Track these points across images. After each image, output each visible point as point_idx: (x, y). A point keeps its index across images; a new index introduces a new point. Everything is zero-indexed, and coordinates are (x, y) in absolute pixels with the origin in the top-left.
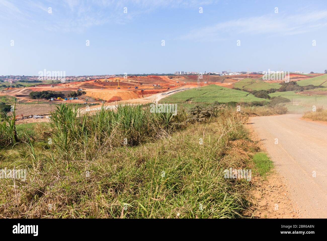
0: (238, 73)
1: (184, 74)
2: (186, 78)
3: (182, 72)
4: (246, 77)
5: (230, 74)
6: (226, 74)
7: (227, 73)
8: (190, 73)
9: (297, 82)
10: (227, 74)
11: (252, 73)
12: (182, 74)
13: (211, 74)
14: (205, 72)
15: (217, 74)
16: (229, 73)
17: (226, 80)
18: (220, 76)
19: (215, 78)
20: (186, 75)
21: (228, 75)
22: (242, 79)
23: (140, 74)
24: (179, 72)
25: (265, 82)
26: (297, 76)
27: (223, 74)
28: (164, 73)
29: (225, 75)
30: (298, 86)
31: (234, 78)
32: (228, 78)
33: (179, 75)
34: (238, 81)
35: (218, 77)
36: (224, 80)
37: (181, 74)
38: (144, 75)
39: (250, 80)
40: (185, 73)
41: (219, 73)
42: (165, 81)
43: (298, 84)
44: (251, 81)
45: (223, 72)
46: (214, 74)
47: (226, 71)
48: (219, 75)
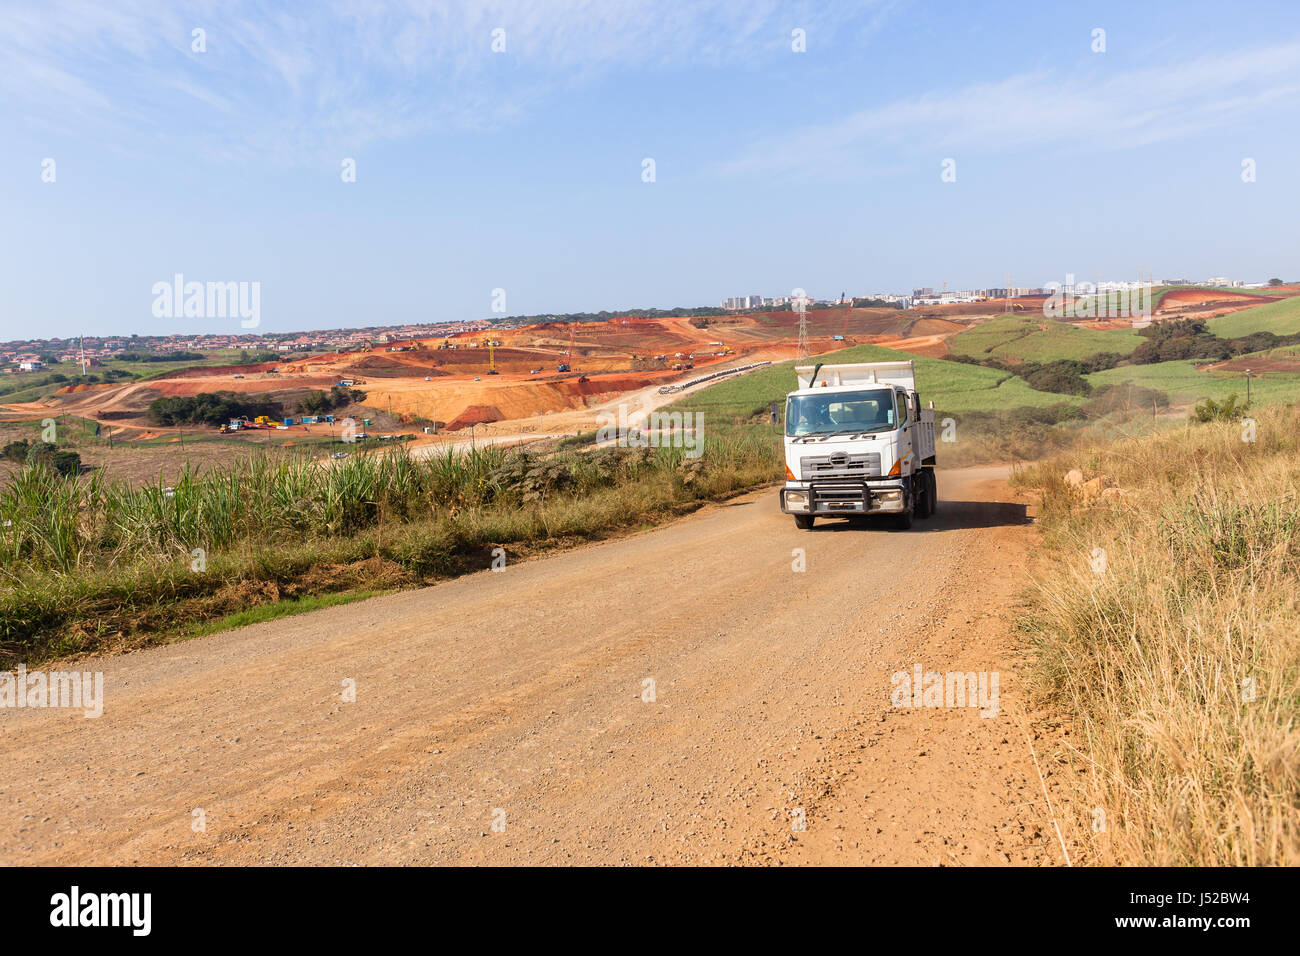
0: (977, 292)
1: (761, 308)
2: (765, 324)
3: (751, 299)
4: (1002, 309)
5: (945, 301)
6: (926, 301)
7: (932, 297)
8: (786, 300)
9: (1210, 323)
10: (931, 302)
11: (1033, 294)
12: (751, 304)
13: (866, 303)
14: (843, 295)
15: (891, 300)
16: (939, 297)
17: (924, 324)
18: (902, 308)
19: (877, 318)
20: (769, 309)
21: (937, 303)
22: (986, 320)
23: (586, 313)
24: (743, 300)
25: (1077, 328)
26: (1210, 298)
27: (916, 302)
28: (680, 307)
29: (922, 303)
30: (1212, 338)
31: (955, 318)
32: (930, 316)
33: (740, 311)
34: (970, 326)
35: (889, 316)
36: (913, 324)
37: (747, 306)
38: (603, 317)
39: (1015, 321)
40: (764, 304)
41: (897, 299)
42: (677, 337)
43: (1212, 331)
44: (1022, 325)
45: (918, 294)
46: (879, 303)
47: (930, 290)
48: (898, 306)
